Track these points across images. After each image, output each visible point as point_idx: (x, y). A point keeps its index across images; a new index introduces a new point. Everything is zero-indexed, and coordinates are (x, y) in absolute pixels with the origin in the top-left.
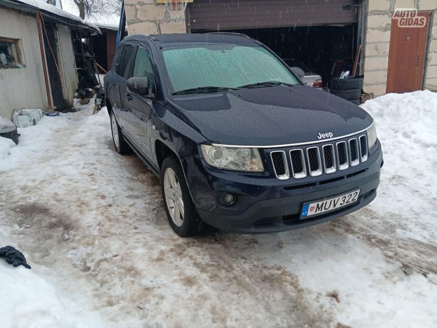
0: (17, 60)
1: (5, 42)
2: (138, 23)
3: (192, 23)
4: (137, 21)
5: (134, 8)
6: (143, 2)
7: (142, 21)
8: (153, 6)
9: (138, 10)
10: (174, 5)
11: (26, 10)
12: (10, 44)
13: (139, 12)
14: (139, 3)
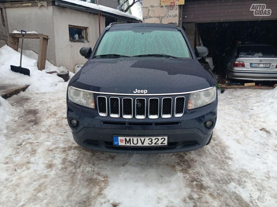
0: (85, 38)
1: (81, 29)
2: (149, 18)
3: (183, 18)
4: (148, 17)
5: (148, 9)
6: (153, 6)
7: (151, 17)
8: (159, 8)
9: (150, 10)
10: (171, 7)
11: (93, 12)
12: (83, 29)
13: (150, 12)
14: (151, 6)
